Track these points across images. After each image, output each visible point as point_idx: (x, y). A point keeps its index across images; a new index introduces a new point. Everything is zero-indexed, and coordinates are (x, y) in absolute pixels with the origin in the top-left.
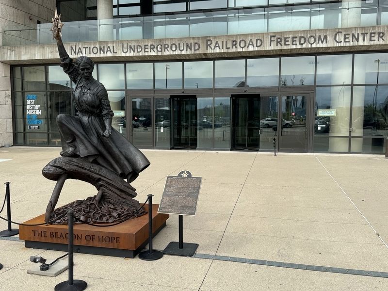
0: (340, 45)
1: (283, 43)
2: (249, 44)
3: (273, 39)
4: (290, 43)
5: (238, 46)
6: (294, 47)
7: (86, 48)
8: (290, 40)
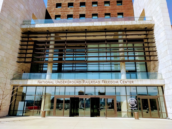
1: (106, 83)
2: (96, 82)
3: (103, 81)
4: (108, 83)
5: (93, 83)
7: (43, 81)
8: (108, 82)
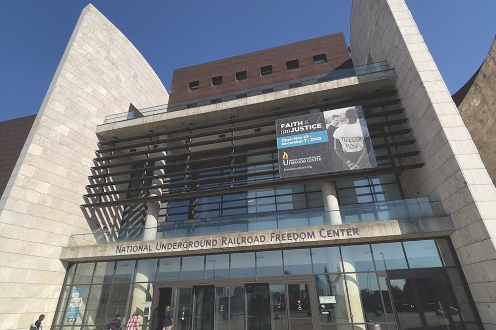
0: (325, 239)
2: (255, 240)
3: (273, 235)
5: (246, 241)
6: (290, 241)
7: (128, 247)
8: (286, 236)
